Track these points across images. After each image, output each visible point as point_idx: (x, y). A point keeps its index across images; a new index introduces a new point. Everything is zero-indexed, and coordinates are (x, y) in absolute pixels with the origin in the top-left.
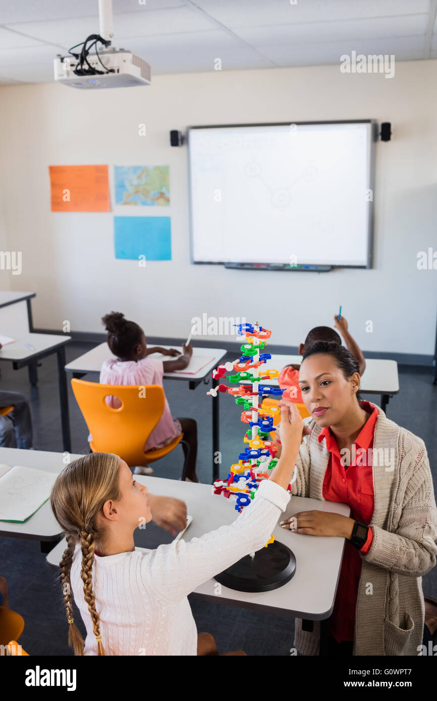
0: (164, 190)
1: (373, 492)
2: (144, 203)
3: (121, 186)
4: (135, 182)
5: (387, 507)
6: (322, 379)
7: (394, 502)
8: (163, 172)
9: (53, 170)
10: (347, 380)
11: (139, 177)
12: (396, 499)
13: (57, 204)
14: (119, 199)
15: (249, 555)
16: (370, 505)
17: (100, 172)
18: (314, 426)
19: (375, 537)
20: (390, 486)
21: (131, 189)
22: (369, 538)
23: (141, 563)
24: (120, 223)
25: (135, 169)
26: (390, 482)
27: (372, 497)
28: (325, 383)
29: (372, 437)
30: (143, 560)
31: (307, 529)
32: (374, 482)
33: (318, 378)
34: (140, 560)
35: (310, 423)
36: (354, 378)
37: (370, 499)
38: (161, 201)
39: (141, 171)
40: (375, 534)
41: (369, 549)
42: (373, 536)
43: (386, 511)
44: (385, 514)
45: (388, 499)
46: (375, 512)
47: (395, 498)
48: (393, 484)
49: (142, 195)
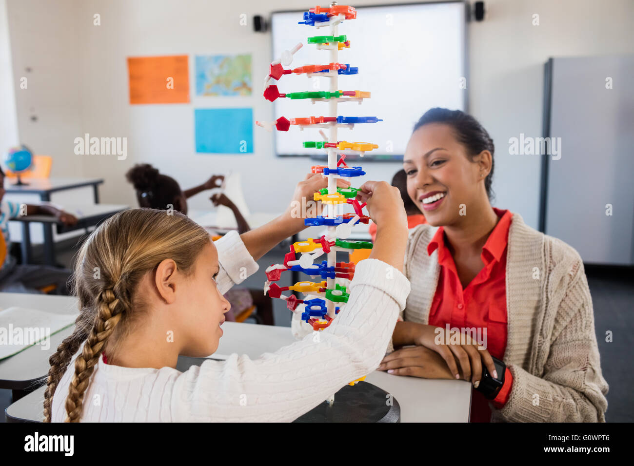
0: (246, 79)
1: (506, 318)
2: (226, 94)
3: (201, 76)
4: (216, 71)
5: (527, 341)
6: (433, 157)
7: (539, 333)
8: (246, 61)
9: (133, 62)
10: (472, 161)
11: (221, 67)
12: (542, 330)
13: (136, 97)
14: (199, 91)
15: (326, 401)
16: (502, 337)
17: (180, 63)
18: (418, 238)
19: (516, 380)
20: (532, 311)
21: (211, 80)
22: (507, 381)
23: (173, 385)
24: (202, 116)
25: (217, 58)
26: (534, 305)
27: (505, 324)
28: (437, 163)
29: (505, 244)
30: (177, 381)
31: (412, 368)
32: (508, 304)
33: (427, 156)
34: (171, 381)
35: (413, 235)
36: (482, 157)
37: (501, 328)
38: (244, 91)
39: (221, 60)
40: (516, 375)
41: (508, 397)
42: (513, 378)
43: (526, 347)
44: (524, 352)
45: (529, 330)
46: (508, 348)
47: (540, 328)
48: (537, 308)
49: (223, 86)
